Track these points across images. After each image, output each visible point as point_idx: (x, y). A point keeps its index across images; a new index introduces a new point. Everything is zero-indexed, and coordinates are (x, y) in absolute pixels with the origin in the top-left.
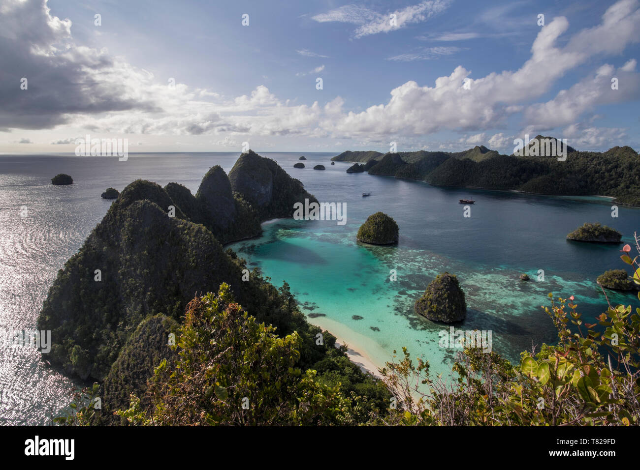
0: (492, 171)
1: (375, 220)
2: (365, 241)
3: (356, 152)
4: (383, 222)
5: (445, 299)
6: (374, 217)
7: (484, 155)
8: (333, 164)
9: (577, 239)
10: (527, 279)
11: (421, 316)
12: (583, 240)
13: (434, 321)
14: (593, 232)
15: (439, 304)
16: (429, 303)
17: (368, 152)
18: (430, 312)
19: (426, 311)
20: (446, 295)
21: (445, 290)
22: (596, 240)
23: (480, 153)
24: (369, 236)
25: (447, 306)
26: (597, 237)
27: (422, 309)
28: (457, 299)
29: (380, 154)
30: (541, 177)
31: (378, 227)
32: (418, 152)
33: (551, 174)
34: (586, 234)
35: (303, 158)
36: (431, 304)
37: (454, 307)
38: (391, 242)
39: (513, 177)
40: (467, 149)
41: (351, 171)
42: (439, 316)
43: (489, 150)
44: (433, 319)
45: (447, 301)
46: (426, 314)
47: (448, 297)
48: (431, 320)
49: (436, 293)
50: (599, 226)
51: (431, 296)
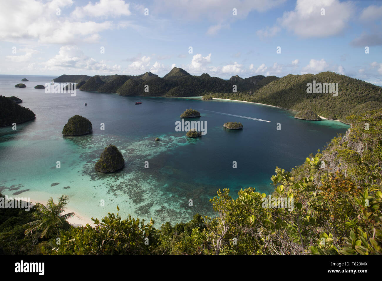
1: (74, 121)
2: (68, 135)
4: (79, 121)
5: (110, 159)
7: (150, 77)
9: (184, 117)
10: (158, 140)
11: (99, 172)
14: (190, 113)
15: (107, 163)
16: (101, 164)
18: (102, 169)
19: (100, 169)
20: (110, 157)
21: (109, 154)
22: (191, 117)
23: (148, 76)
24: (70, 132)
25: (111, 163)
26: (191, 115)
27: (98, 168)
28: (116, 158)
30: (174, 88)
31: (76, 125)
32: (114, 75)
34: (187, 114)
36: (103, 164)
37: (116, 163)
38: (87, 133)
39: (162, 89)
42: (108, 169)
43: (153, 75)
44: (104, 172)
45: (111, 160)
46: (101, 171)
47: (112, 158)
48: (104, 173)
49: (105, 158)
50: (192, 110)
51: (102, 160)
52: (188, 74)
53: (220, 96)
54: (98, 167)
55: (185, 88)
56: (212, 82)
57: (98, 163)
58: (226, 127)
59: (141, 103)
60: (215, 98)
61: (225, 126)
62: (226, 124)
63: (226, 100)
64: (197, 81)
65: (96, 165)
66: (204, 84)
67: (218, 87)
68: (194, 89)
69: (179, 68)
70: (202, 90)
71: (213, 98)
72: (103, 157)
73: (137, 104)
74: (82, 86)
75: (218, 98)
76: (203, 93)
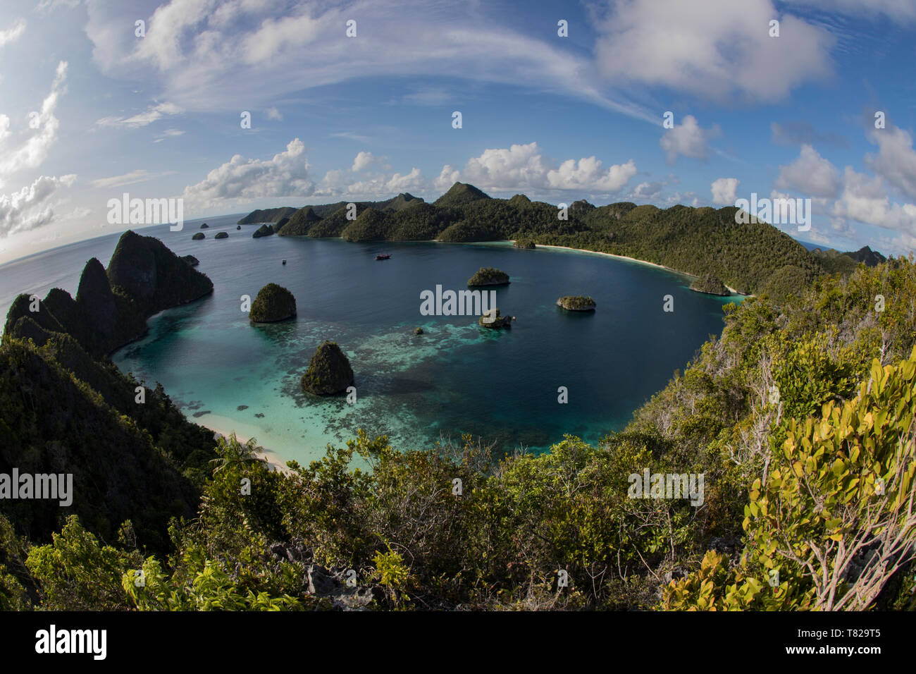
0: (411, 221)
1: (266, 294)
2: (259, 321)
3: (266, 210)
4: (275, 294)
5: (327, 370)
6: (264, 290)
7: (408, 203)
8: (239, 228)
9: (476, 284)
10: (421, 332)
11: (308, 393)
12: (480, 284)
13: (320, 395)
15: (322, 375)
16: (312, 377)
17: (280, 209)
18: (314, 387)
19: (310, 387)
20: (327, 366)
21: (325, 360)
23: (404, 201)
24: (261, 314)
25: (329, 376)
27: (307, 385)
29: (293, 210)
30: (455, 225)
31: (270, 302)
32: (338, 204)
33: (464, 221)
34: (482, 279)
35: (205, 226)
36: (315, 378)
37: (337, 376)
38: (287, 316)
39: (431, 226)
40: (392, 198)
41: (257, 235)
42: (324, 388)
43: (414, 197)
44: (318, 393)
45: (329, 371)
46: (312, 390)
47: (330, 367)
48: (318, 395)
49: (317, 366)
51: (313, 370)
52: (485, 196)
53: (551, 241)
54: (306, 383)
55: (478, 224)
56: (534, 213)
57: (307, 376)
58: (562, 306)
59: (387, 258)
60: (540, 244)
61: (559, 303)
62: (563, 299)
63: (563, 249)
64: (503, 209)
65: (303, 380)
66: (518, 216)
67: (546, 223)
68: (496, 226)
69: (467, 185)
70: (513, 227)
71: (536, 245)
72: (315, 365)
73: (380, 259)
74: (283, 227)
75: (546, 244)
76: (514, 235)
